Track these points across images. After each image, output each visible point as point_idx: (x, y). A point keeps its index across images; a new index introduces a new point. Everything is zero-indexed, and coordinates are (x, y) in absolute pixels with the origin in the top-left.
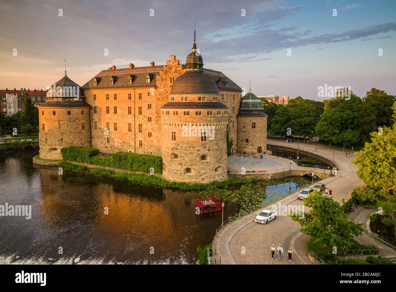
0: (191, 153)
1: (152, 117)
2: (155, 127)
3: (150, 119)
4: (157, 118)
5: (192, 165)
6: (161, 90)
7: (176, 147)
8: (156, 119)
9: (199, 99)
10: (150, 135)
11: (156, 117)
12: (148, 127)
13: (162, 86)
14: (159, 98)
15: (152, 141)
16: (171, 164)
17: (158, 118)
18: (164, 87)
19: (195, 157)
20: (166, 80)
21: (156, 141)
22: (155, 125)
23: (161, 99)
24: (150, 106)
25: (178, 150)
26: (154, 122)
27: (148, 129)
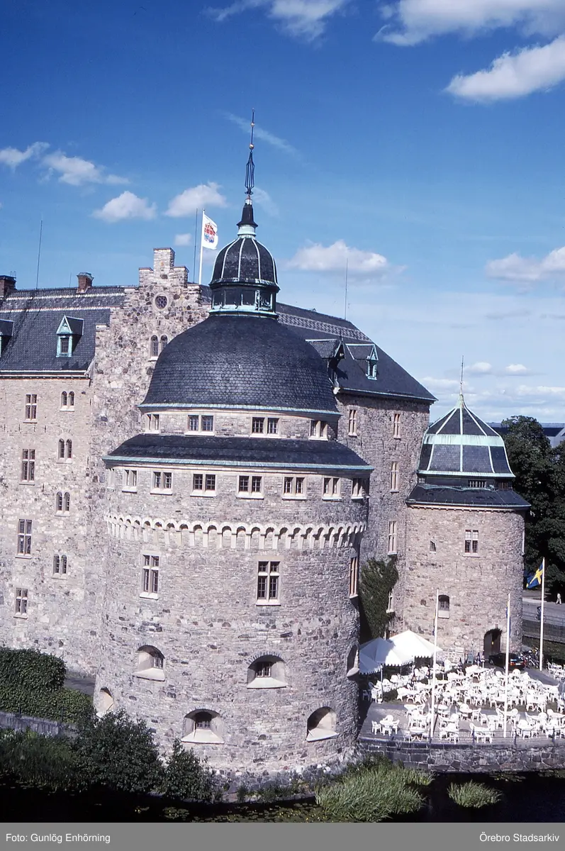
0: (213, 647)
1: (72, 494)
2: (83, 533)
3: (63, 502)
4: (90, 497)
5: (217, 697)
6: (114, 385)
7: (156, 620)
8: (86, 502)
9: (257, 423)
10: (60, 564)
11: (87, 495)
12: (52, 533)
13: (119, 370)
14: (103, 414)
15: (67, 594)
16: (132, 691)
17: (95, 497)
18: (125, 371)
19: (232, 662)
20: (134, 344)
21: (82, 593)
22: (82, 525)
23: (111, 420)
24: (66, 448)
25: (164, 634)
26: (78, 515)
27: (55, 541)
